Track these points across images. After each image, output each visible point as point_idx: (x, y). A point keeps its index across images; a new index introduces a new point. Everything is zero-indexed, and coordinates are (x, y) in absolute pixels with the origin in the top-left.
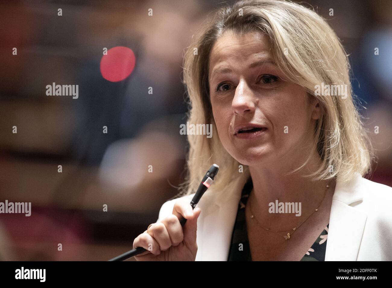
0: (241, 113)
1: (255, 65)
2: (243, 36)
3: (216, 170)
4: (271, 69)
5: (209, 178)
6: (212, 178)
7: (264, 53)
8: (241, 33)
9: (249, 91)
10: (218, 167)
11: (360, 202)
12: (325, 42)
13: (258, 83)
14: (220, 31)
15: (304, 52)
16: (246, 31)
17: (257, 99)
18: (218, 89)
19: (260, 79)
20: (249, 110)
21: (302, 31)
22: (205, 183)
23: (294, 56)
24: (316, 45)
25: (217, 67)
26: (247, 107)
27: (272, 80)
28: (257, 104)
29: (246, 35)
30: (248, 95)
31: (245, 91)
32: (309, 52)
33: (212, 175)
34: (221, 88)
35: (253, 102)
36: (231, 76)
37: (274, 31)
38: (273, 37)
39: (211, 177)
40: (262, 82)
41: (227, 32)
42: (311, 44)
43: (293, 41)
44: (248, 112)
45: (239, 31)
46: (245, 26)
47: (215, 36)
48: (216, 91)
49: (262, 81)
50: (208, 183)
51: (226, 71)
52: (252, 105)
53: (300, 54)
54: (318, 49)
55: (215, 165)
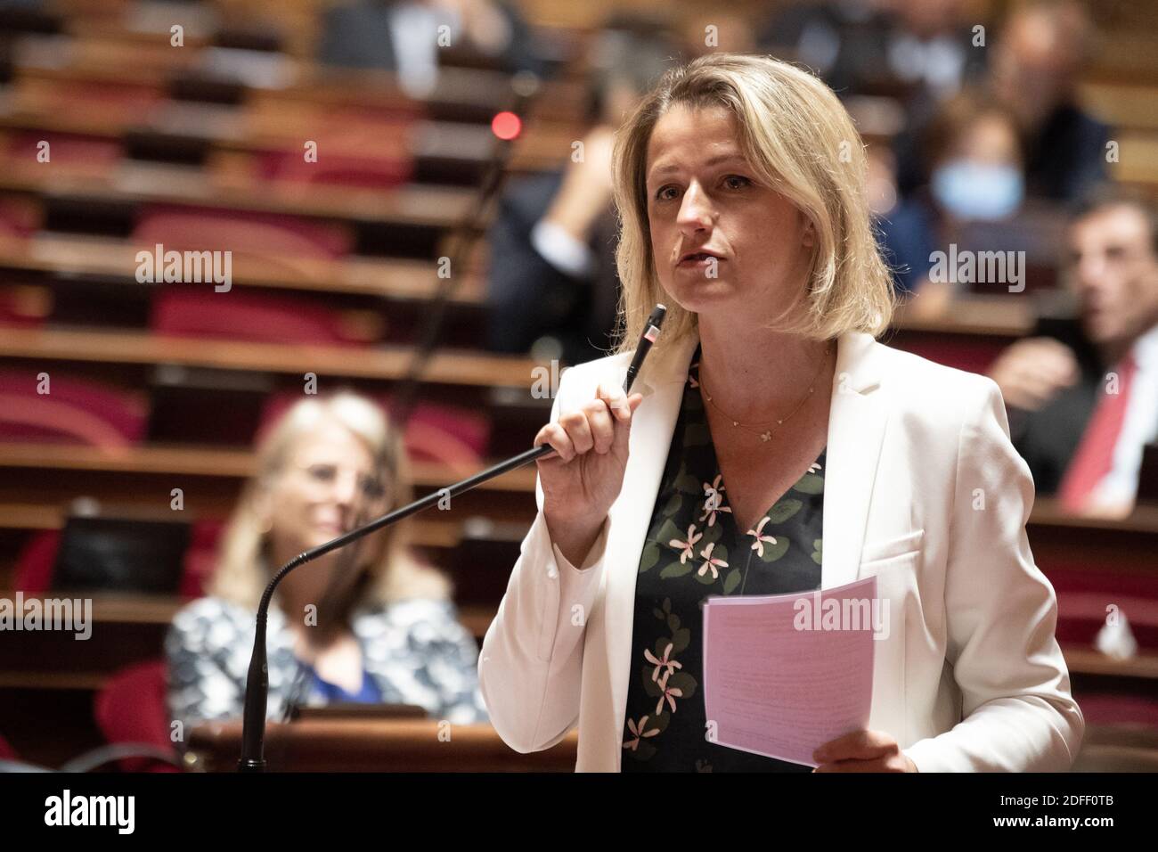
0: (690, 233)
1: (714, 161)
2: (699, 111)
3: (662, 313)
4: (738, 168)
5: (653, 327)
6: (658, 326)
7: (729, 143)
8: (697, 107)
9: (705, 199)
10: (665, 308)
11: (875, 387)
12: (830, 125)
13: (719, 187)
14: (664, 106)
15: (792, 141)
16: (704, 105)
17: (717, 213)
18: (658, 196)
19: (723, 181)
20: (703, 230)
21: (791, 108)
22: (647, 336)
23: (775, 146)
24: (812, 128)
25: (658, 163)
26: (701, 225)
27: (742, 184)
28: (715, 221)
29: (703, 112)
30: (702, 205)
31: (697, 200)
32: (800, 142)
33: (657, 322)
34: (663, 195)
35: (710, 216)
36: (680, 175)
37: (744, 105)
38: (743, 117)
39: (656, 326)
40: (727, 187)
41: (674, 106)
42: (805, 127)
43: (777, 123)
44: (703, 233)
45: (693, 106)
46: (703, 98)
47: (657, 113)
48: (655, 200)
49: (726, 184)
50: (652, 334)
51: (670, 169)
52: (707, 221)
53: (785, 143)
54: (817, 136)
55: (661, 306)
